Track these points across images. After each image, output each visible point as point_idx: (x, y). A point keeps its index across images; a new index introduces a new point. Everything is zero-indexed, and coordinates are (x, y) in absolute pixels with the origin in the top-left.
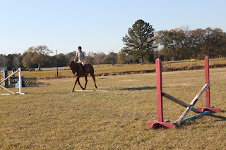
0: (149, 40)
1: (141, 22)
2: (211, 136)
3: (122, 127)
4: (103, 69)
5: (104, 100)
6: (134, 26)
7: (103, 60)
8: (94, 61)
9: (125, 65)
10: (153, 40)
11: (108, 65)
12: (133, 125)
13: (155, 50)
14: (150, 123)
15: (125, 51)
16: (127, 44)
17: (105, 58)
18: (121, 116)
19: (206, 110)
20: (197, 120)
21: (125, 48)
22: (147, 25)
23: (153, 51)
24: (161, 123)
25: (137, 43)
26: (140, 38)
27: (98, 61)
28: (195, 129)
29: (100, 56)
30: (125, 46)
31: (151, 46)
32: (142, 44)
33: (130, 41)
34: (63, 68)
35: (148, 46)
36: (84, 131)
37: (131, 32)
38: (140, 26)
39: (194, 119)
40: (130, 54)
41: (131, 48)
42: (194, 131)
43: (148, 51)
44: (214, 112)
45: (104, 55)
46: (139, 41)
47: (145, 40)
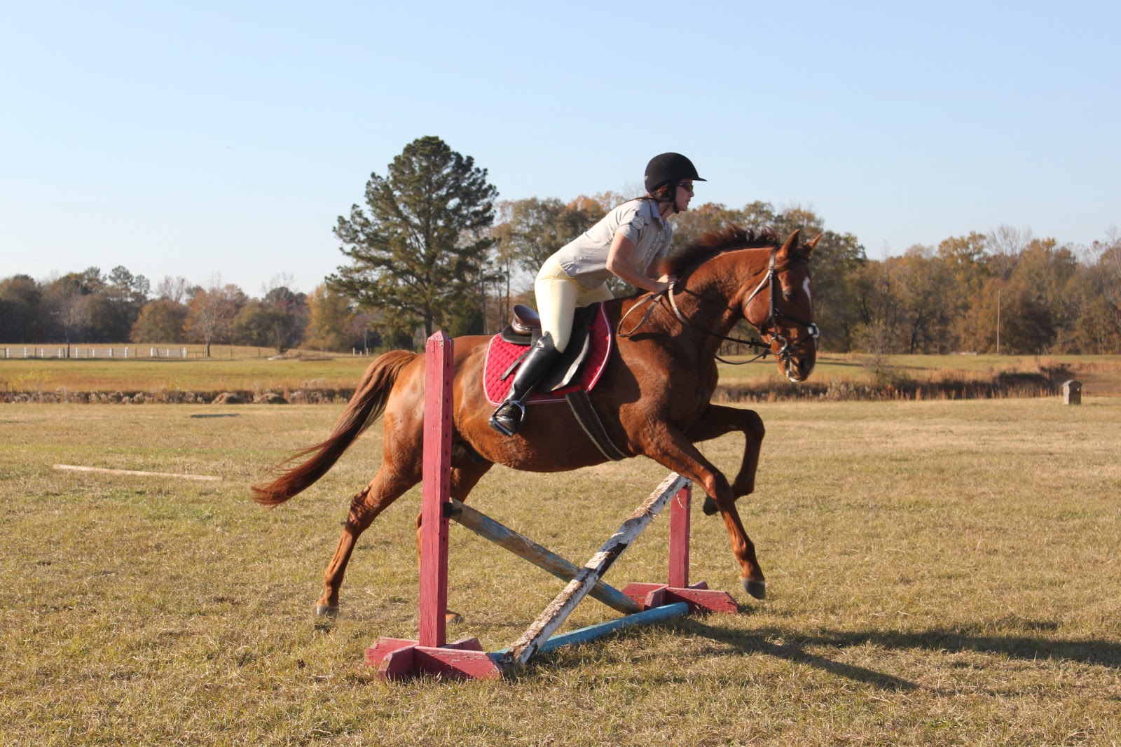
0: (466, 239)
1: (433, 149)
2: (659, 725)
3: (243, 661)
4: (227, 367)
5: (185, 525)
6: (399, 165)
7: (232, 325)
8: (188, 325)
9: (340, 357)
10: (485, 244)
11: (254, 350)
12: (300, 653)
13: (492, 292)
14: (382, 650)
15: (345, 286)
16: (355, 254)
17: (244, 317)
18: (252, 606)
19: (667, 597)
20: (612, 647)
21: (346, 271)
22: (464, 165)
23: (484, 298)
24: (432, 650)
25: (407, 251)
26: (425, 230)
27: (206, 326)
28: (593, 685)
29: (222, 301)
30: (350, 262)
31: (474, 270)
32: (431, 259)
33: (375, 240)
34: (25, 350)
35: (461, 267)
36: (46, 674)
37: (381, 196)
38: (426, 169)
39: (600, 637)
40: (368, 302)
41: (375, 275)
42: (586, 697)
43: (458, 295)
44: (705, 611)
45: (241, 302)
46: (419, 242)
47: (448, 241)
